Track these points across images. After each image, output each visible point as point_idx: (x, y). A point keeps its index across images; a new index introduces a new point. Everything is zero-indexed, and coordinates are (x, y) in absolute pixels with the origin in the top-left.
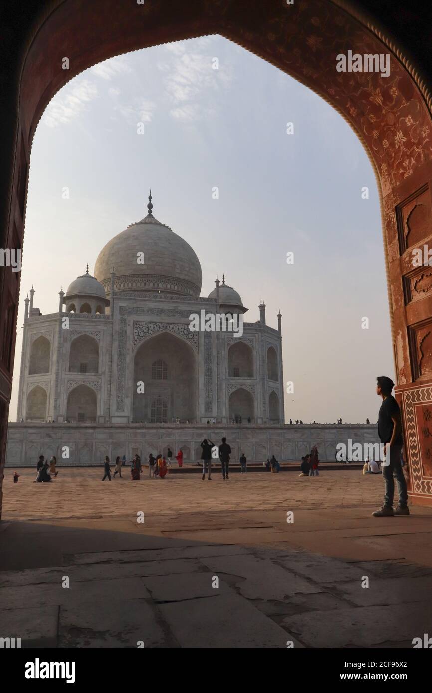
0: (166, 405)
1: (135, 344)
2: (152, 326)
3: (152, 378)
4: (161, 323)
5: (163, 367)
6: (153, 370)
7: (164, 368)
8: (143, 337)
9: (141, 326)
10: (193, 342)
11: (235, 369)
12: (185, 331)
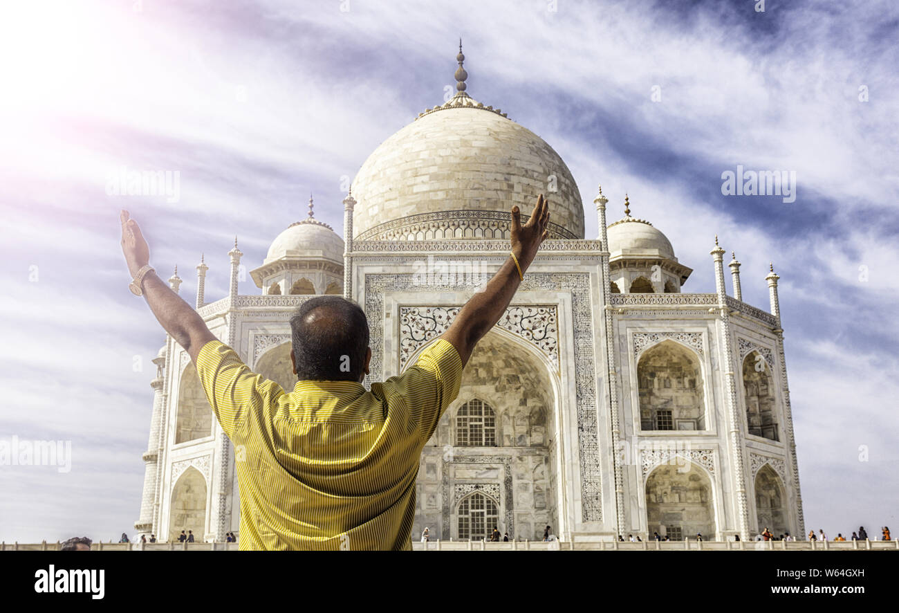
0: (494, 507)
1: (403, 360)
2: (445, 317)
3: (459, 445)
5: (483, 417)
6: (459, 425)
7: (486, 419)
8: (424, 342)
9: (418, 317)
10: (546, 347)
11: (659, 413)
12: (525, 322)
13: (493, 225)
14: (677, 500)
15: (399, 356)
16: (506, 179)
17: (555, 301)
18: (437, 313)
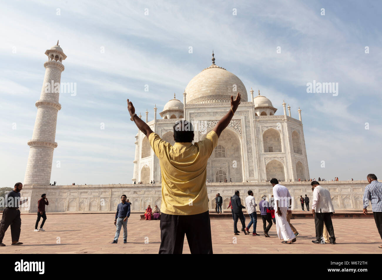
0: (225, 173)
2: (211, 124)
3: (216, 157)
4: (216, 120)
6: (215, 152)
7: (223, 150)
8: (205, 130)
9: (204, 124)
10: (238, 131)
11: (269, 148)
12: (232, 124)
13: (223, 99)
14: (275, 171)
15: (199, 134)
16: (226, 87)
17: (240, 118)
18: (209, 123)
